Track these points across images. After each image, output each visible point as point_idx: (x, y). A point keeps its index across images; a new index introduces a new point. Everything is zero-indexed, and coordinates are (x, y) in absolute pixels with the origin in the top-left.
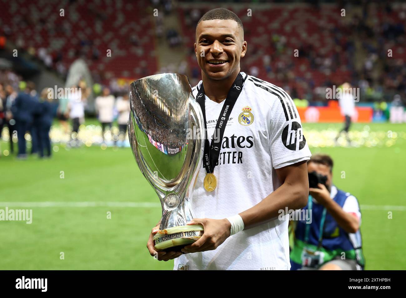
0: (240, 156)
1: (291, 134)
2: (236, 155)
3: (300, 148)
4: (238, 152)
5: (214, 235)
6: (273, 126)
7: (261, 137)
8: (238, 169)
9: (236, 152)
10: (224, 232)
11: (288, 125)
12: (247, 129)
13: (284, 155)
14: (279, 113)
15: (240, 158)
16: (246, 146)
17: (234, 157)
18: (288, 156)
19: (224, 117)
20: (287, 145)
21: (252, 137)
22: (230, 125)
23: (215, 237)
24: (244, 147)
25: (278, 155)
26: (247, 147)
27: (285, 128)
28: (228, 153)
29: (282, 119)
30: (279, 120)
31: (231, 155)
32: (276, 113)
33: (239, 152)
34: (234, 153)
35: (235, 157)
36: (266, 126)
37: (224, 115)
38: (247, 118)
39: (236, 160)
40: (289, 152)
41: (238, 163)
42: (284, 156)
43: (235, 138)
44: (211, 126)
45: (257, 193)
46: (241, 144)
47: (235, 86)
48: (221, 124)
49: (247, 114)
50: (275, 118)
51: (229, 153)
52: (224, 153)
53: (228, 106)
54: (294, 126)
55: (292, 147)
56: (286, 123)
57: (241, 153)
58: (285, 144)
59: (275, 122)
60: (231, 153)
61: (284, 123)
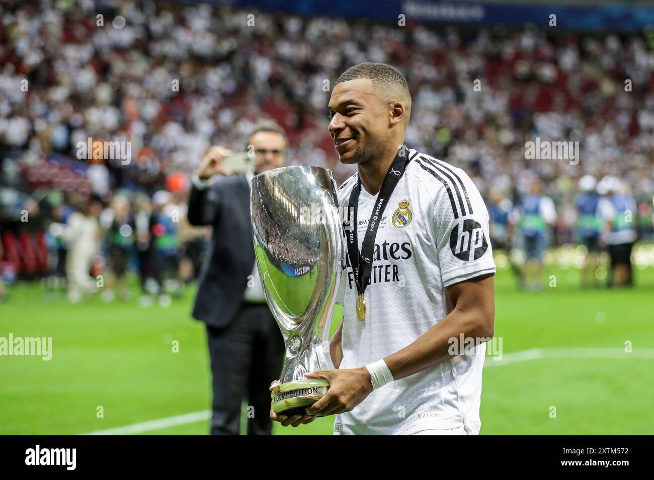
0: (396, 271)
1: (463, 237)
2: (390, 270)
3: (476, 258)
4: (392, 266)
5: (342, 393)
6: (438, 226)
7: (422, 243)
8: (394, 288)
9: (389, 266)
10: (360, 387)
11: (458, 224)
12: (403, 233)
13: (452, 267)
14: (444, 209)
15: (395, 274)
16: (401, 257)
17: (387, 273)
18: (457, 269)
19: (376, 215)
20: (456, 253)
21: (409, 244)
22: (383, 227)
23: (344, 395)
24: (399, 258)
25: (445, 267)
26: (403, 258)
27: (454, 228)
28: (379, 267)
29: (449, 217)
30: (445, 219)
31: (383, 269)
32: (440, 208)
33: (394, 266)
34: (387, 266)
35: (389, 273)
36: (428, 227)
37: (377, 213)
38: (403, 217)
39: (390, 277)
40: (459, 263)
41: (394, 280)
42: (452, 269)
43: (387, 246)
44: (362, 229)
45: (422, 321)
46: (395, 254)
47: (393, 171)
48: (373, 225)
49: (404, 210)
50: (439, 216)
51: (381, 267)
52: (375, 267)
53: (382, 200)
54: (468, 225)
55: (463, 256)
56: (454, 222)
57: (396, 266)
58: (454, 252)
59: (439, 221)
60: (382, 266)
61: (452, 222)
